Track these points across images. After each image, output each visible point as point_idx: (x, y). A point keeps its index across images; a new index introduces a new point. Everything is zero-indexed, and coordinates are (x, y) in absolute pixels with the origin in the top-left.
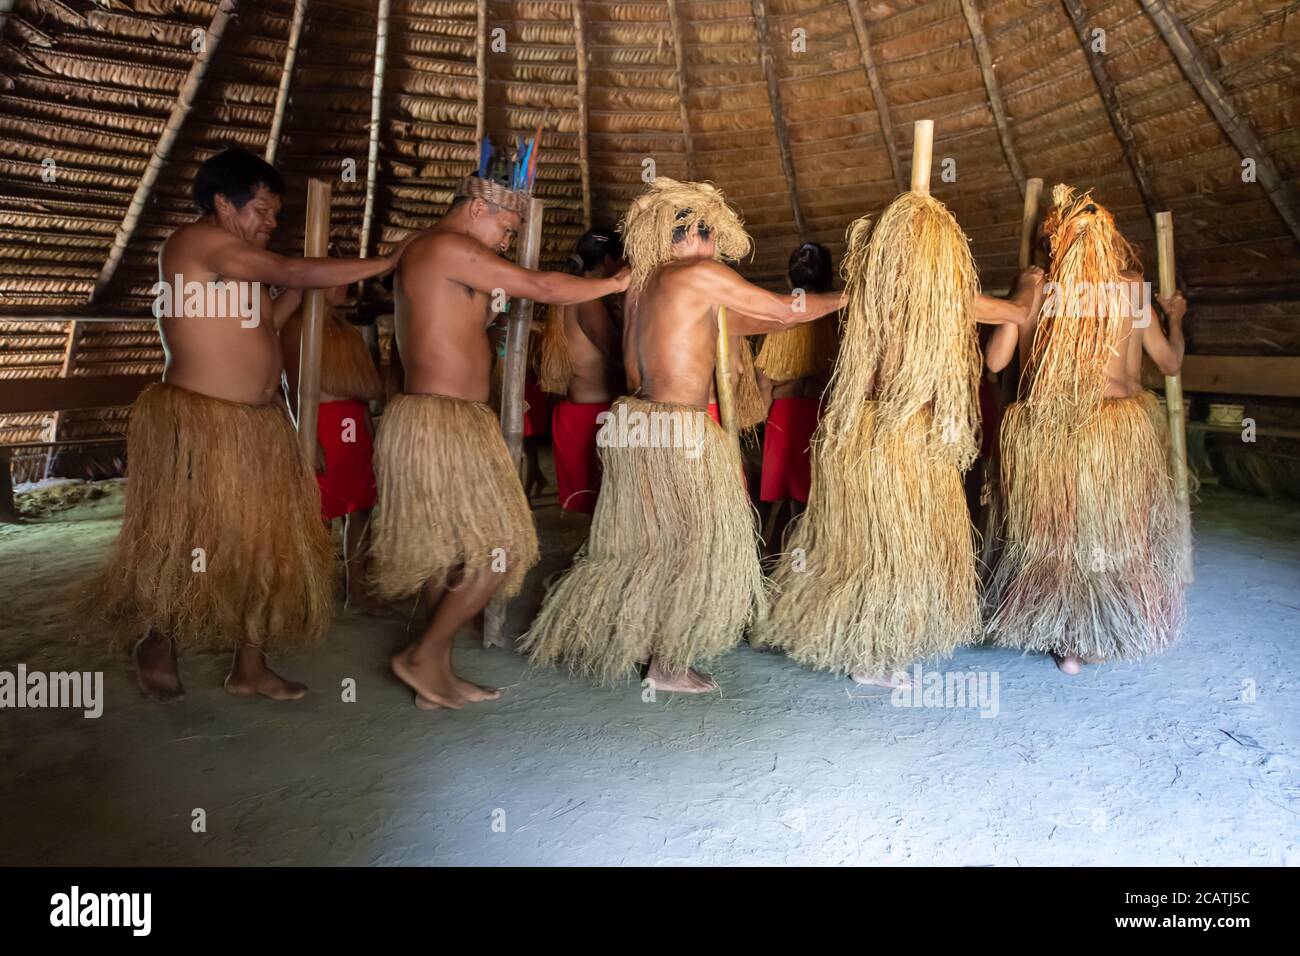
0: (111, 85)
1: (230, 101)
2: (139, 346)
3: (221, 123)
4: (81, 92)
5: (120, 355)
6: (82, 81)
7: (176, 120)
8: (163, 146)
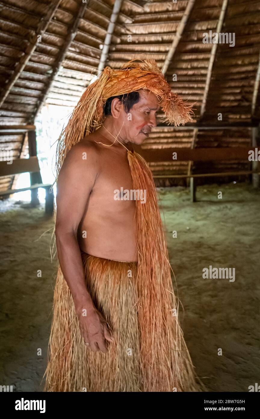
0: (152, 33)
1: (197, 31)
2: (159, 138)
3: (193, 41)
4: (141, 39)
5: (152, 141)
6: (142, 34)
7: (175, 44)
8: (170, 55)
